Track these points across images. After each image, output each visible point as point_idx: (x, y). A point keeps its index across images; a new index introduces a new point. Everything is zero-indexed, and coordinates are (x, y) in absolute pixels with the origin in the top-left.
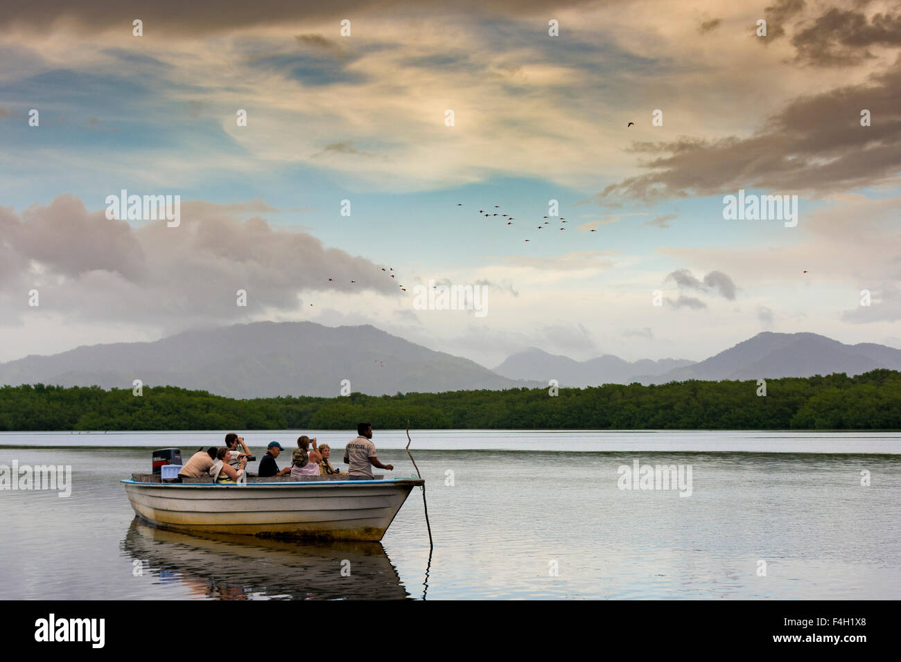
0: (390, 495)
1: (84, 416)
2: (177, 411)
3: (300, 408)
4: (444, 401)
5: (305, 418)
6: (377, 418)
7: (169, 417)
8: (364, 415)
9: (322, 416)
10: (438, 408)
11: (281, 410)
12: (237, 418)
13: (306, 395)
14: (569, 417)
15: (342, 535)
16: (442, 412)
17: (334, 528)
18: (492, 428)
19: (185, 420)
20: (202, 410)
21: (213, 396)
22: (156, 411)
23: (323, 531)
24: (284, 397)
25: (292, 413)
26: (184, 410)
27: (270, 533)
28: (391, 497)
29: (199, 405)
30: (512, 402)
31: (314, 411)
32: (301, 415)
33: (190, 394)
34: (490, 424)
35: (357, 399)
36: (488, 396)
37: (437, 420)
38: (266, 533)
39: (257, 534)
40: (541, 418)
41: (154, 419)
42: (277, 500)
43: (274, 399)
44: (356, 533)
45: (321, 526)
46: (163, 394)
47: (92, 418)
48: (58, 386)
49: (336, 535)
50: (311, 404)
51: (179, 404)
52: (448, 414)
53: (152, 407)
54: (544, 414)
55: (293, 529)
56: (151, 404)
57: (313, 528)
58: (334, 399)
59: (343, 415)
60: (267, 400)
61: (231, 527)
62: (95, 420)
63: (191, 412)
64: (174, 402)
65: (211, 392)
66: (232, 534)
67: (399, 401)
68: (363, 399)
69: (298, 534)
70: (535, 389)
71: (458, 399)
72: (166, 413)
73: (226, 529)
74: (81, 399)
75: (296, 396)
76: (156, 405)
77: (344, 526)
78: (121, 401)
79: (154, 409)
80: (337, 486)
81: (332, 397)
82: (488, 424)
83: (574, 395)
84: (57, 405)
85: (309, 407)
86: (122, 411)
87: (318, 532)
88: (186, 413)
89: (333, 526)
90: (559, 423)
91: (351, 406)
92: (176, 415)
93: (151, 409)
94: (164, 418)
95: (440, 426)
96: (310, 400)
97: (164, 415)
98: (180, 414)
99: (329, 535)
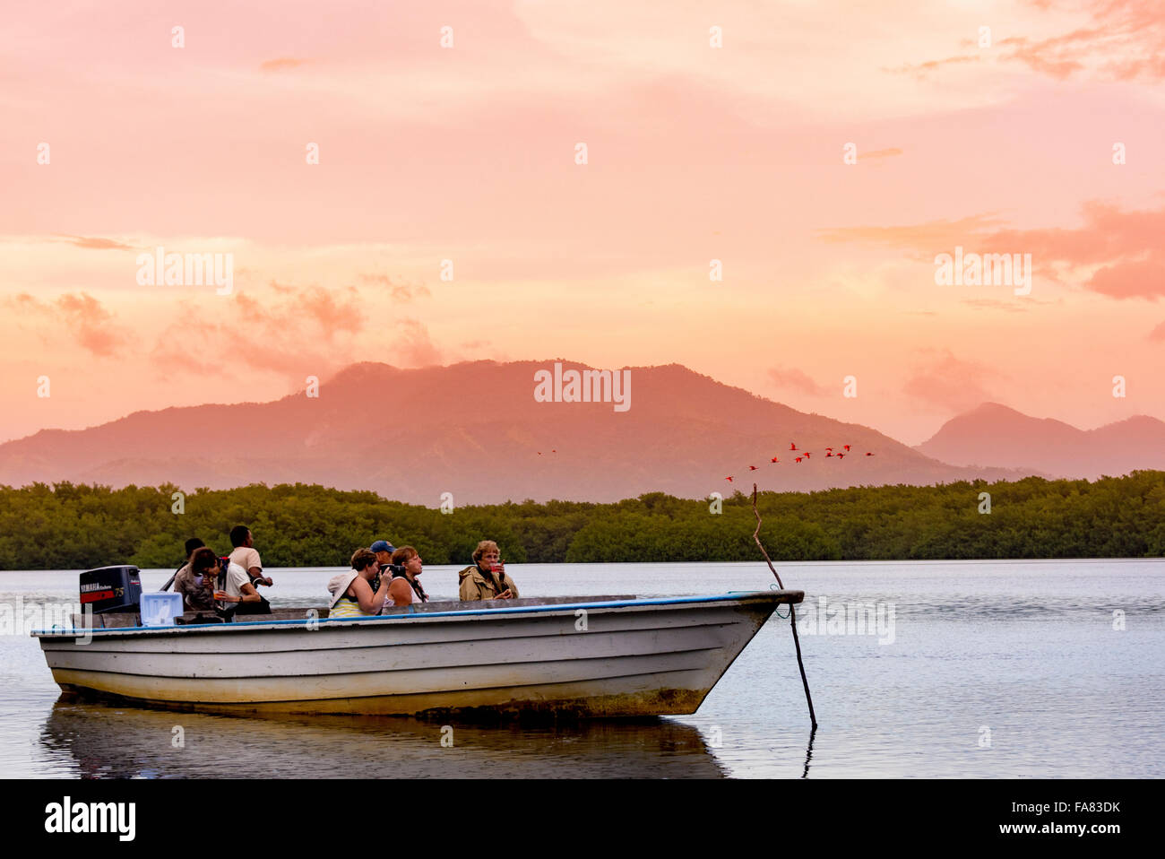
0: (721, 625)
1: (147, 542)
2: (319, 531)
3: (550, 523)
4: (823, 507)
5: (559, 542)
6: (696, 541)
7: (303, 541)
8: (670, 534)
9: (591, 537)
10: (812, 522)
11: (514, 528)
12: (431, 542)
13: (562, 499)
14: (1066, 535)
15: (609, 706)
16: (820, 529)
17: (593, 695)
18: (917, 557)
19: (333, 547)
20: (365, 527)
21: (386, 502)
22: (280, 532)
23: (569, 701)
24: (520, 503)
25: (535, 534)
26: (331, 528)
27: (447, 709)
28: (725, 627)
29: (359, 519)
30: (955, 508)
31: (575, 530)
32: (550, 537)
33: (342, 498)
34: (913, 551)
35: (657, 505)
36: (909, 496)
37: (810, 543)
38: (439, 710)
39: (418, 713)
40: (1012, 538)
41: (277, 546)
42: (468, 644)
43: (500, 507)
44: (641, 701)
45: (564, 692)
46: (291, 500)
47: (161, 545)
48: (96, 486)
49: (594, 707)
50: (569, 516)
51: (322, 517)
52: (832, 531)
53: (272, 523)
54: (1018, 531)
55: (501, 699)
56: (270, 518)
57: (546, 695)
58: (615, 505)
59: (632, 535)
60: (487, 509)
61: (357, 702)
62: (167, 549)
63: (344, 531)
64: (312, 513)
65: (382, 495)
66: (360, 715)
67: (738, 507)
68: (669, 504)
69: (511, 710)
70: (999, 483)
71: (852, 504)
72: (297, 535)
73: (346, 707)
74: (140, 510)
75: (542, 500)
76: (278, 519)
77: (613, 688)
78: (215, 513)
79: (276, 527)
80: (609, 610)
81: (610, 502)
82: (909, 550)
83: (1075, 493)
84: (93, 521)
85: (566, 520)
86: (215, 531)
87: (558, 702)
88: (335, 535)
89: (591, 690)
90: (1047, 547)
91: (645, 518)
92: (317, 539)
93: (269, 526)
94: (295, 543)
95: (818, 555)
96: (567, 508)
97: (294, 538)
98: (324, 534)
99: (579, 708)
